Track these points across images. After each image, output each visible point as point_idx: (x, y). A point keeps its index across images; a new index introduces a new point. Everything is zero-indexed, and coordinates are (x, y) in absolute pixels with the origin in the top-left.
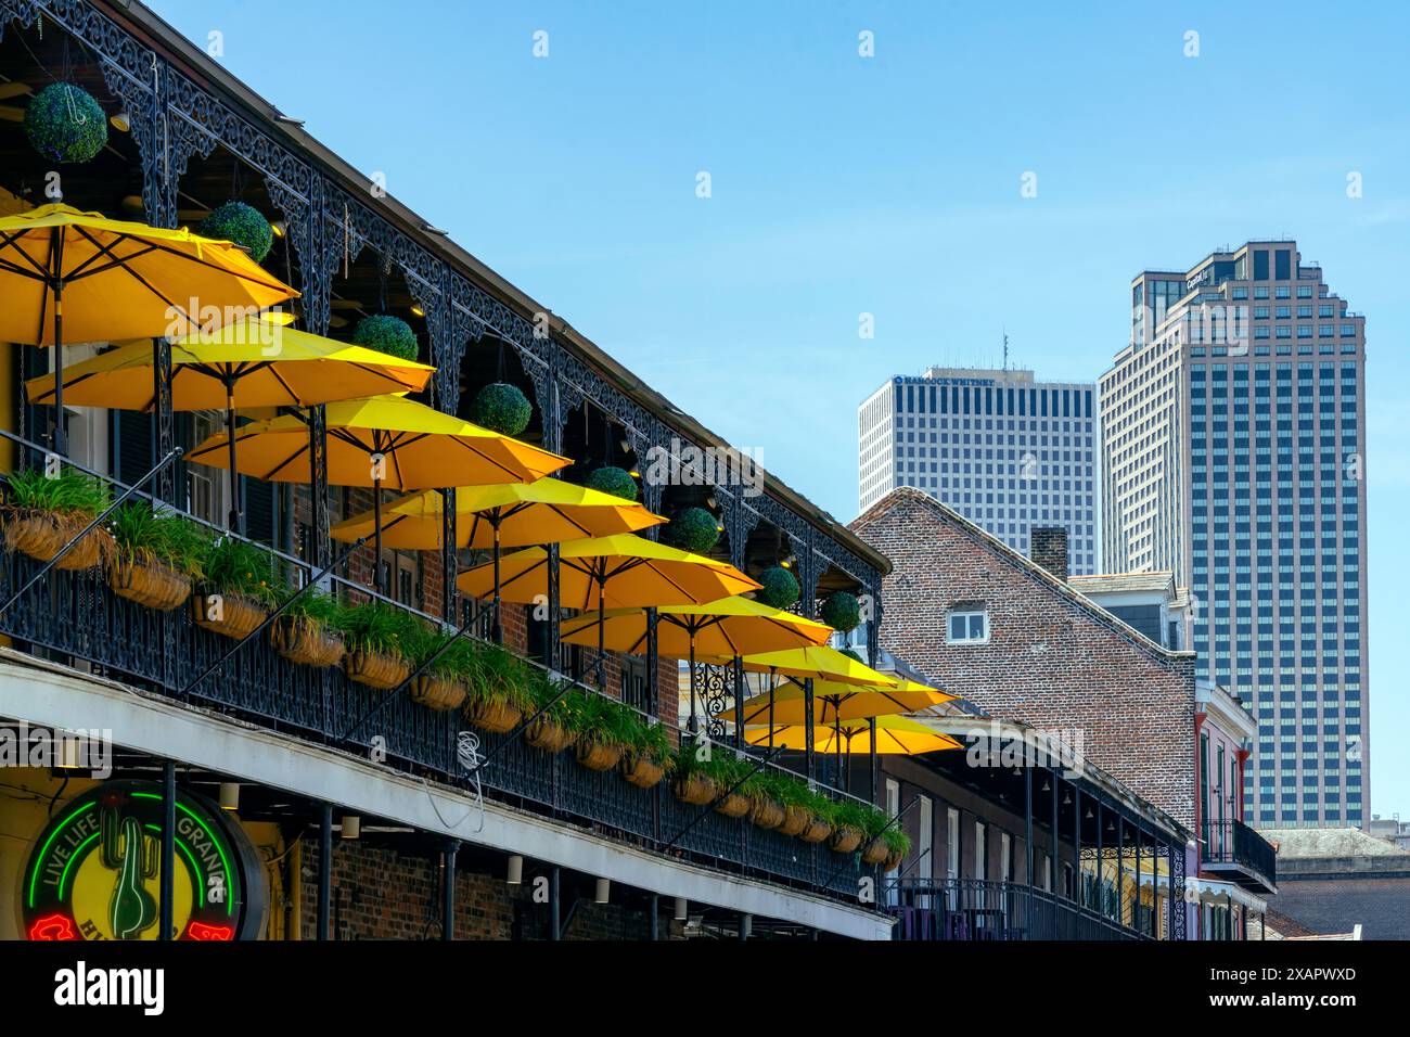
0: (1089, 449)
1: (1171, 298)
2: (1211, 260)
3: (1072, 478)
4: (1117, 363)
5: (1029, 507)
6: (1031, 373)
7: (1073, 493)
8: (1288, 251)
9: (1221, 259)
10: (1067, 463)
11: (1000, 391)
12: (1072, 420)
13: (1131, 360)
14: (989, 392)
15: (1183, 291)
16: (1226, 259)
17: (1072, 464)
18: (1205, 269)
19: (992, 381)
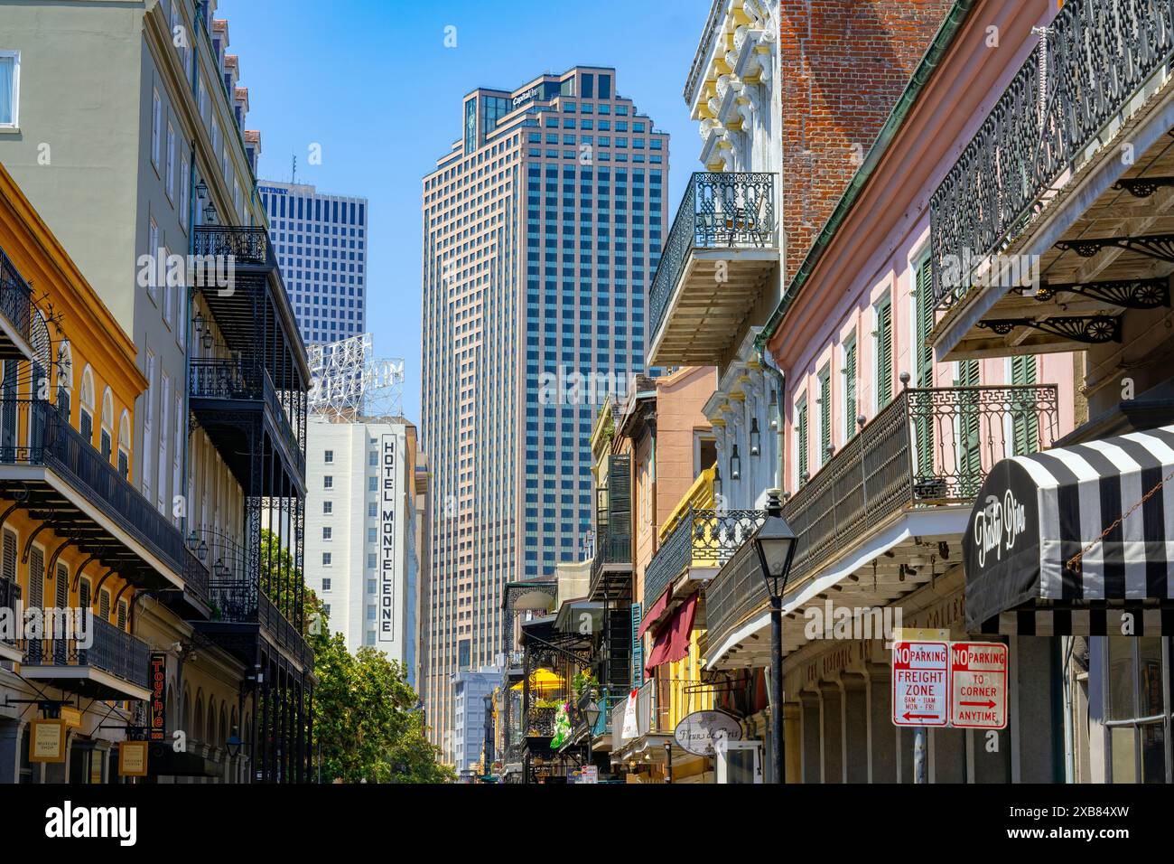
0: (361, 251)
1: (499, 112)
2: (541, 80)
3: (347, 273)
4: (441, 167)
5: (312, 294)
6: (313, 187)
7: (347, 285)
8: (609, 76)
9: (549, 80)
10: (343, 261)
11: (292, 199)
12: (348, 226)
13: (462, 161)
14: (283, 199)
15: (509, 107)
16: (554, 80)
17: (348, 262)
18: (534, 88)
19: (286, 191)
